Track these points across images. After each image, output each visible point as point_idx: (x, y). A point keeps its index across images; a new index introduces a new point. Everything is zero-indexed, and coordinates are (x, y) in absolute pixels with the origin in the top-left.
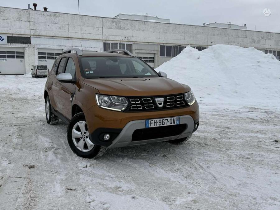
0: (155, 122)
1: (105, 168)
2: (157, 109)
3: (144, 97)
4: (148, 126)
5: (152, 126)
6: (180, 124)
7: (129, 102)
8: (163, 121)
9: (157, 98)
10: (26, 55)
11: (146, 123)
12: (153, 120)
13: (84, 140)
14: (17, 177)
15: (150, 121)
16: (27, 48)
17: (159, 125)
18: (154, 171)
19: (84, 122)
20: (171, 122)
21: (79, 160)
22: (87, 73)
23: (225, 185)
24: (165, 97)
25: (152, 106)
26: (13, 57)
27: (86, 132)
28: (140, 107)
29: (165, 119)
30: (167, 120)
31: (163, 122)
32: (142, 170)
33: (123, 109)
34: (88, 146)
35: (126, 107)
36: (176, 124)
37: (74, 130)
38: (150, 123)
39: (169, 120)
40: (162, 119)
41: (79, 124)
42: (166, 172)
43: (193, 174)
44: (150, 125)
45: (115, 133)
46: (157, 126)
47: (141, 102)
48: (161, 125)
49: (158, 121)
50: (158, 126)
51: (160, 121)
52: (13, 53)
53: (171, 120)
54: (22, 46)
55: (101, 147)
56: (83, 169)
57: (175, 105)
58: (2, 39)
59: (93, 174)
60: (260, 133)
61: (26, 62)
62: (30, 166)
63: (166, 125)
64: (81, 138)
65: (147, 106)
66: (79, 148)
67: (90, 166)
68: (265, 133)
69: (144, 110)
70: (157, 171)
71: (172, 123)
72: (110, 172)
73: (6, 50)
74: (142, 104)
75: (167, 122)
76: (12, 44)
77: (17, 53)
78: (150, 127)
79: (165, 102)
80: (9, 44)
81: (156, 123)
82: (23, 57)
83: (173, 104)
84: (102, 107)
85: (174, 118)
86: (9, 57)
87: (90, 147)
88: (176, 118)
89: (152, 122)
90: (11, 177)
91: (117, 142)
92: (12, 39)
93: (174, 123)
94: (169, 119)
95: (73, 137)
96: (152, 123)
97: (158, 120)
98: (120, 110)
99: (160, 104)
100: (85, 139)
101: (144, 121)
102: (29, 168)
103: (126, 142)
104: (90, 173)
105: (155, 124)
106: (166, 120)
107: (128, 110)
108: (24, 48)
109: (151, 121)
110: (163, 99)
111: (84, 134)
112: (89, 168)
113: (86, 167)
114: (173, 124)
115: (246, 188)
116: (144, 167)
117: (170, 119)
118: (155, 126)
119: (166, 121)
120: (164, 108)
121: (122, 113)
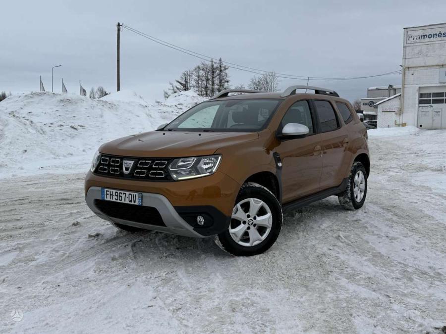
0: (111, 193)
2: (122, 176)
4: (104, 197)
5: (108, 199)
6: (143, 205)
8: (121, 195)
11: (102, 193)
12: (110, 190)
15: (106, 190)
17: (116, 199)
20: (130, 199)
24: (137, 159)
28: (106, 170)
29: (122, 192)
30: (124, 195)
33: (94, 169)
35: (96, 167)
36: (136, 203)
38: (105, 193)
39: (127, 196)
40: (119, 192)
46: (113, 200)
47: (109, 163)
49: (114, 194)
50: (114, 200)
51: (117, 194)
53: (130, 196)
57: (147, 175)
63: (123, 201)
71: (131, 201)
75: (126, 198)
78: (106, 199)
79: (135, 167)
83: (143, 173)
85: (135, 194)
88: (137, 194)
89: (108, 193)
93: (135, 202)
94: (128, 193)
96: (108, 195)
97: (114, 191)
99: (127, 169)
101: (100, 188)
105: (111, 196)
106: (124, 193)
109: (107, 191)
110: (133, 162)
114: (133, 203)
117: (129, 194)
118: (111, 200)
119: (123, 196)
120: (131, 176)
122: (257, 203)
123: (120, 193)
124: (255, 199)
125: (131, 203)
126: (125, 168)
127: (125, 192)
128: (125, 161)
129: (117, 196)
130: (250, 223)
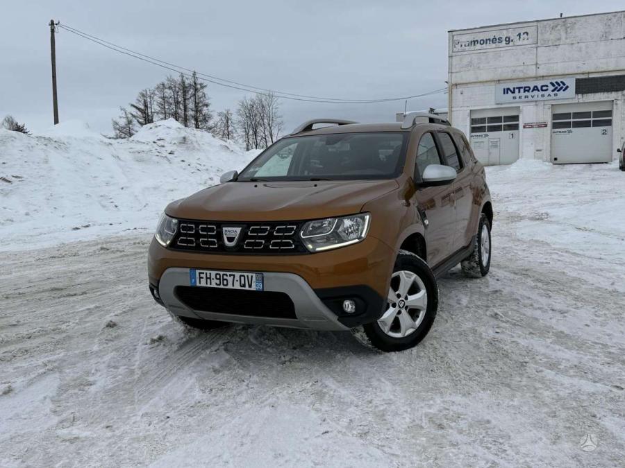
0: (208, 276)
2: (223, 249)
3: (204, 222)
4: (195, 281)
5: (203, 284)
6: (265, 290)
7: (178, 230)
8: (225, 277)
9: (227, 226)
10: (616, 118)
12: (205, 272)
15: (198, 271)
16: (618, 102)
17: (217, 284)
20: (243, 282)
24: (245, 225)
25: (213, 243)
26: (587, 124)
29: (228, 273)
30: (232, 277)
31: (224, 279)
33: (168, 242)
35: (172, 238)
36: (254, 288)
38: (197, 276)
39: (237, 278)
40: (221, 273)
44: (198, 280)
46: (211, 286)
47: (197, 232)
48: (220, 284)
49: (213, 276)
50: (214, 285)
51: (218, 276)
52: (587, 114)
53: (242, 278)
54: (608, 97)
57: (266, 247)
58: (564, 87)
61: (614, 133)
63: (230, 286)
65: (204, 242)
69: (198, 249)
71: (244, 286)
73: (572, 110)
74: (197, 236)
75: (234, 282)
76: (585, 95)
77: (596, 114)
78: (198, 284)
79: (244, 236)
80: (580, 96)
81: (210, 278)
82: (609, 123)
83: (259, 244)
85: (250, 275)
86: (577, 125)
88: (254, 275)
89: (202, 275)
92: (586, 85)
93: (250, 286)
94: (237, 275)
96: (202, 278)
97: (213, 273)
98: (165, 244)
99: (230, 240)
105: (209, 280)
106: (230, 275)
108: (613, 101)
109: (200, 273)
110: (239, 229)
114: (247, 288)
117: (241, 276)
118: (209, 285)
119: (230, 279)
120: (239, 250)
122: (409, 276)
123: (223, 275)
124: (406, 272)
125: (243, 288)
126: (228, 238)
127: (233, 273)
128: (224, 229)
129: (220, 279)
130: (401, 306)
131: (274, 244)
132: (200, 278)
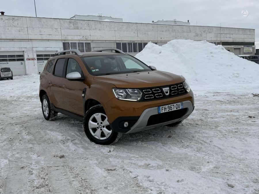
0: (165, 108)
1: (126, 151)
2: (165, 97)
3: (153, 88)
5: (163, 112)
7: (143, 93)
8: (171, 107)
9: (164, 88)
11: (159, 109)
12: (164, 106)
13: (101, 130)
14: (55, 166)
15: (161, 107)
17: (168, 110)
18: (169, 149)
19: (100, 113)
20: (177, 107)
21: (99, 147)
22: (93, 71)
23: (231, 154)
24: (170, 86)
25: (161, 95)
27: (102, 122)
28: (152, 96)
29: (172, 105)
31: (171, 108)
32: (159, 149)
33: (139, 99)
34: (106, 134)
35: (141, 97)
36: (180, 108)
37: (90, 122)
38: (161, 109)
39: (175, 106)
40: (170, 105)
41: (95, 116)
42: (180, 149)
43: (202, 148)
44: (161, 111)
45: (133, 120)
47: (152, 92)
49: (167, 107)
50: (167, 111)
51: (169, 107)
53: (177, 105)
55: (118, 134)
56: (108, 154)
57: (178, 93)
59: (120, 157)
60: (234, 111)
62: (61, 156)
63: (173, 110)
64: (98, 128)
65: (157, 96)
66: (96, 137)
67: (113, 151)
68: (238, 112)
69: (155, 99)
70: (172, 149)
71: (177, 108)
72: (133, 154)
74: (153, 93)
78: (161, 112)
79: (171, 91)
81: (166, 109)
83: (176, 92)
84: (120, 99)
85: (179, 104)
87: (107, 135)
89: (163, 108)
90: (50, 167)
91: (135, 128)
94: (175, 105)
95: (89, 128)
96: (163, 109)
97: (167, 106)
98: (136, 100)
99: (167, 92)
100: (102, 128)
101: (157, 107)
102: (61, 158)
103: (142, 127)
104: (116, 156)
105: (165, 109)
106: (173, 105)
107: (143, 100)
109: (162, 107)
110: (168, 88)
111: (101, 124)
112: (113, 152)
113: (110, 151)
114: (178, 109)
115: (250, 154)
116: (159, 147)
118: (165, 112)
119: (173, 107)
120: (170, 96)
121: (138, 102)
123: (171, 106)
125: (177, 109)
126: (166, 92)
131: (180, 91)
132: (162, 109)
